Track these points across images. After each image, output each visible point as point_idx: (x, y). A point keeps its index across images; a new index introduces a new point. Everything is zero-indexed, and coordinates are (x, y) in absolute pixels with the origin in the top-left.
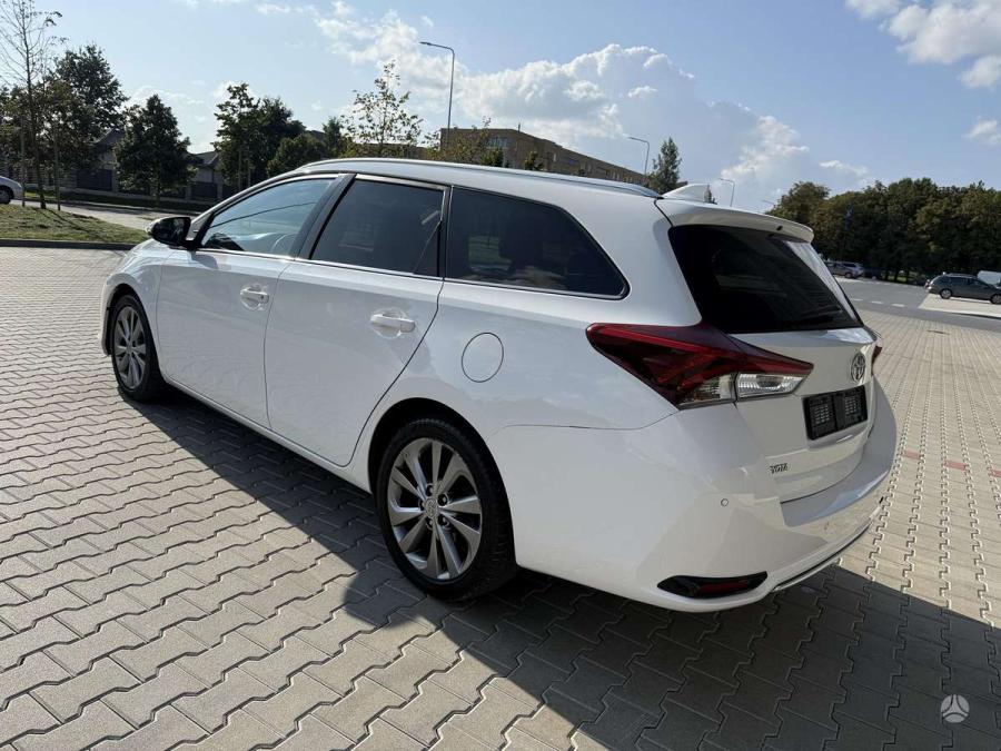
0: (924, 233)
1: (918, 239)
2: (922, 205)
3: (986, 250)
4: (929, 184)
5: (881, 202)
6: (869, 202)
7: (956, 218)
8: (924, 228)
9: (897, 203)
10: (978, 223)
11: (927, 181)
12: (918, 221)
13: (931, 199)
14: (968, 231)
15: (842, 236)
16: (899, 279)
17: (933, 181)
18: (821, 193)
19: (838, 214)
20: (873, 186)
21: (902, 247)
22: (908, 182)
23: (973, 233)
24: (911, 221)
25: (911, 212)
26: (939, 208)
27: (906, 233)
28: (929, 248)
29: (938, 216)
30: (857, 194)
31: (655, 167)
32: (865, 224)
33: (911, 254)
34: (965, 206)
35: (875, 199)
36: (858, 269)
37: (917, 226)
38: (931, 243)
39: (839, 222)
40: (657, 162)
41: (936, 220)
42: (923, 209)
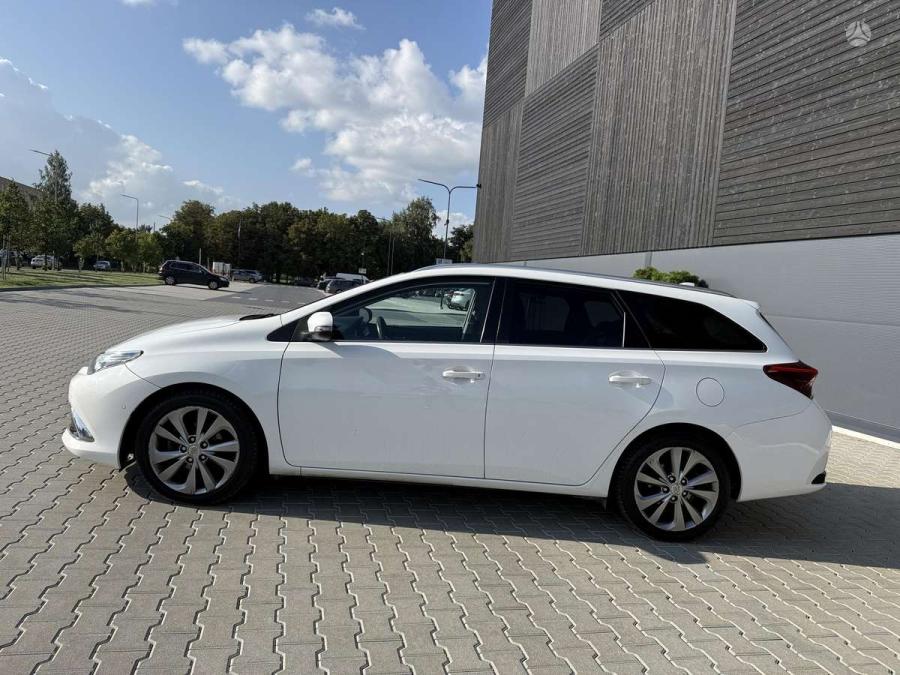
0: (297, 245)
1: (292, 250)
2: (290, 224)
3: (338, 257)
4: (290, 207)
5: (260, 219)
6: (250, 220)
7: (316, 235)
8: (296, 241)
9: (272, 221)
10: (330, 239)
11: (288, 204)
12: (290, 236)
13: (296, 219)
14: (325, 244)
15: (235, 247)
16: (281, 281)
17: (293, 205)
18: (208, 211)
19: (228, 229)
20: (251, 207)
21: (282, 256)
22: (274, 205)
23: (328, 246)
24: (285, 236)
25: (284, 229)
26: (305, 226)
27: (283, 245)
28: (301, 257)
29: (304, 233)
30: (239, 213)
31: (43, 177)
32: (251, 238)
33: (289, 261)
34: (320, 226)
35: (255, 217)
36: (258, 275)
37: (290, 240)
38: (302, 253)
39: (230, 236)
40: (44, 173)
41: (303, 236)
42: (292, 226)
